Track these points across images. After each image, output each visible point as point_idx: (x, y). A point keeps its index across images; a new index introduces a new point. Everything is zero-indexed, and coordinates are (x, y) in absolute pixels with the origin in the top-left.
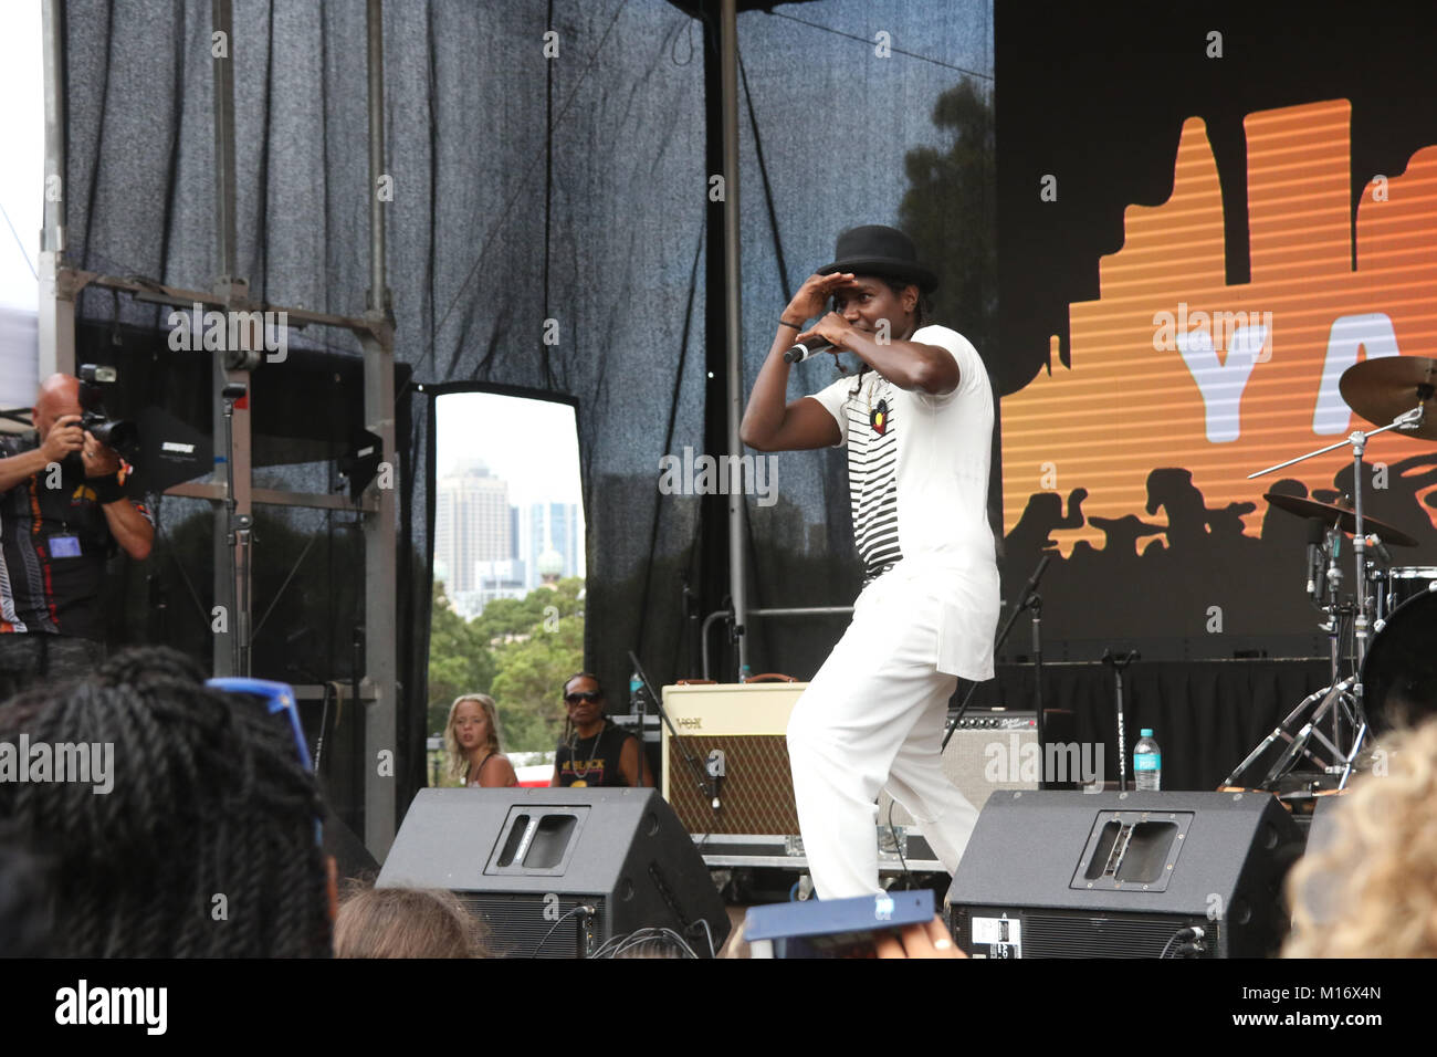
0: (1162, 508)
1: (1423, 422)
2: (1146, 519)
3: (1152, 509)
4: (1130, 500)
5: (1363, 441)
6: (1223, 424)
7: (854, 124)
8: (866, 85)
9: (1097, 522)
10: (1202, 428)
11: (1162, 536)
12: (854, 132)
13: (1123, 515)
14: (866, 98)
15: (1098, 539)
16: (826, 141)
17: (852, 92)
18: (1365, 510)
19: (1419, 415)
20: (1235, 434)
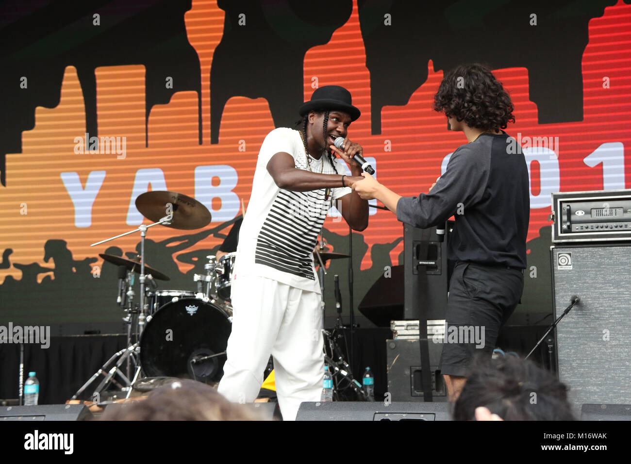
0: (51, 259)
1: (173, 221)
2: (43, 265)
3: (46, 260)
4: (36, 255)
5: (145, 229)
6: (83, 218)
9: (17, 266)
10: (73, 220)
11: (51, 274)
13: (31, 262)
15: (18, 275)
18: (145, 262)
19: (171, 218)
20: (89, 224)
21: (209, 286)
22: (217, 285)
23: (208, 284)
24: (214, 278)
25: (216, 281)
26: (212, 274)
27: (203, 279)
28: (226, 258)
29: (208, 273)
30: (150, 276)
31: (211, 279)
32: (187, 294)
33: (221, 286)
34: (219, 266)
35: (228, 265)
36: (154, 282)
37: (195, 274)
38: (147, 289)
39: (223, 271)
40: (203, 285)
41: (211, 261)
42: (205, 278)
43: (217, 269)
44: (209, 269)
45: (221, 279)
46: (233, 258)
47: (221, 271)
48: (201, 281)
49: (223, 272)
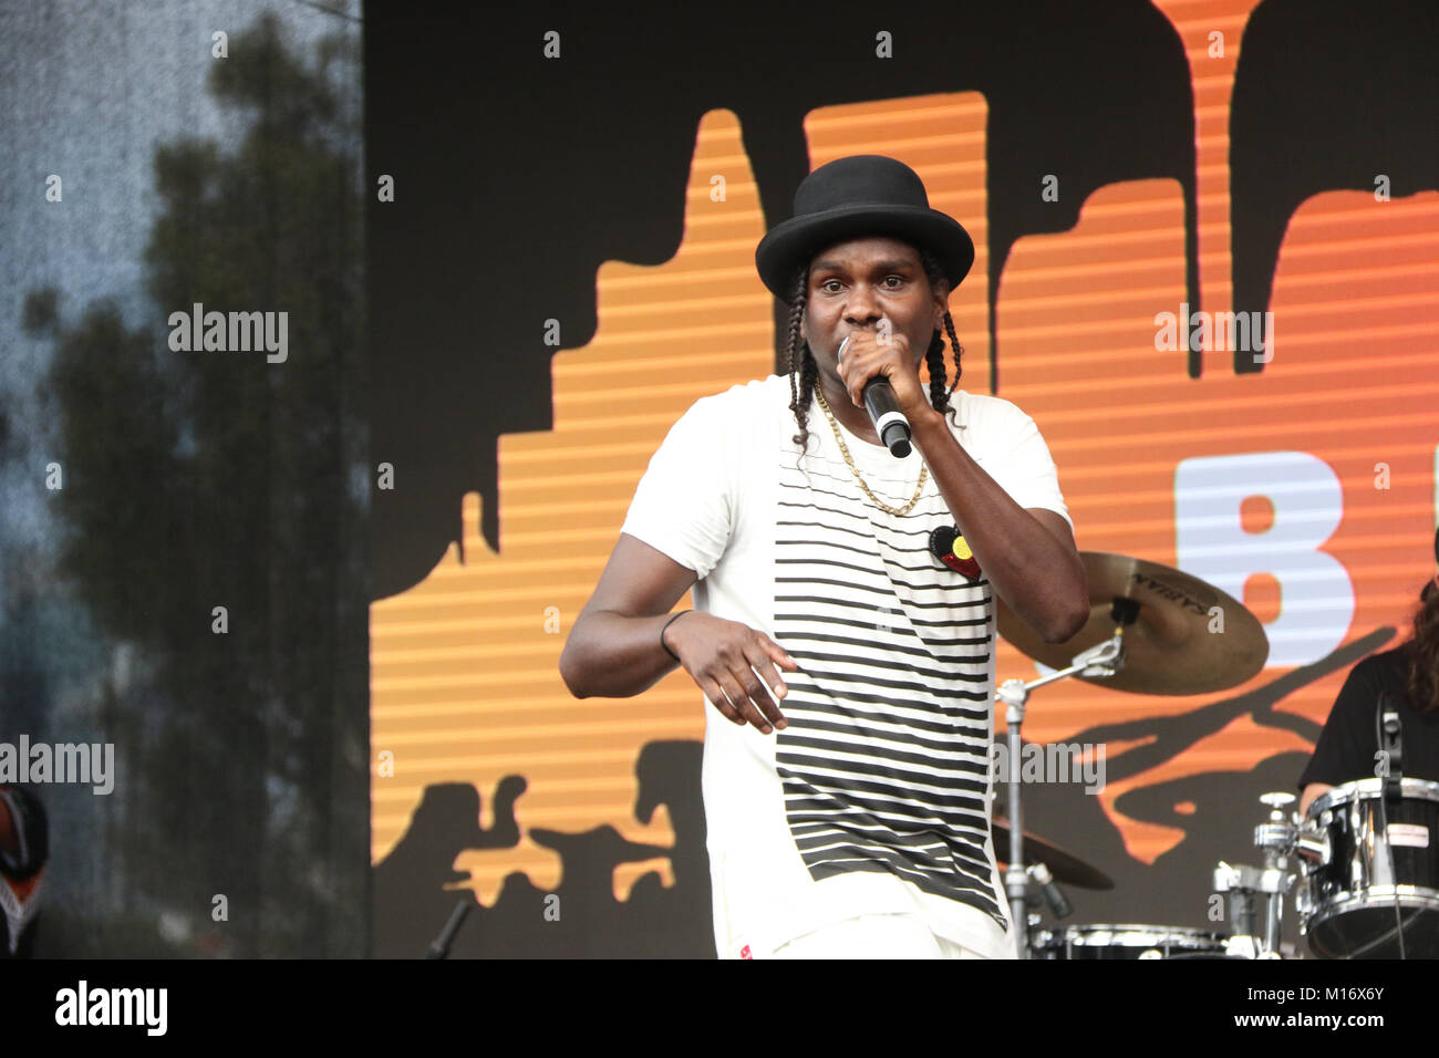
7: (105, 91)
8: (124, 20)
12: (104, 106)
14: (124, 44)
16: (51, 123)
17: (97, 31)
21: (1275, 912)
22: (1306, 907)
23: (1271, 901)
24: (1293, 877)
25: (1300, 890)
26: (1282, 862)
27: (1250, 884)
28: (1335, 803)
29: (1269, 861)
30: (1041, 872)
31: (1282, 881)
32: (1185, 942)
33: (1323, 910)
34: (1309, 835)
35: (1345, 830)
36: (1056, 896)
37: (1222, 864)
38: (1034, 920)
39: (1326, 852)
40: (1250, 905)
41: (1277, 815)
42: (1259, 878)
43: (1303, 843)
44: (1273, 847)
45: (1321, 883)
46: (1362, 802)
47: (1319, 853)
48: (1244, 891)
49: (1326, 858)
